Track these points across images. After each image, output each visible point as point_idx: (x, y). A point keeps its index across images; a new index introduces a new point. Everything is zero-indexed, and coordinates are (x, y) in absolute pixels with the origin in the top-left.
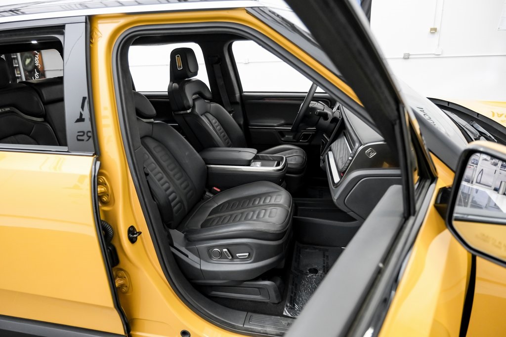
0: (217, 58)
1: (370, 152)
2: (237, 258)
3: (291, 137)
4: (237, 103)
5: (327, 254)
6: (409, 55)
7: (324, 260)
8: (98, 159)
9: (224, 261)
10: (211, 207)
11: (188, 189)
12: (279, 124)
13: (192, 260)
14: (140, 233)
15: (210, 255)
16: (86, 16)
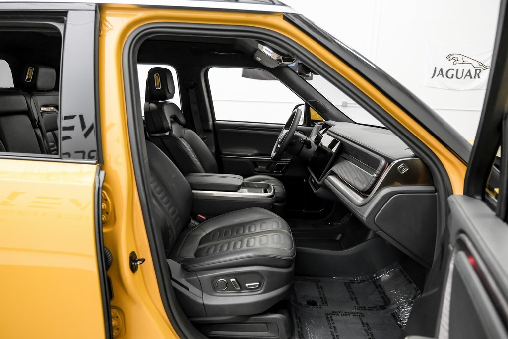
0: (193, 82)
1: (403, 168)
2: (246, 289)
3: (265, 167)
4: (209, 131)
5: (320, 285)
6: (347, 103)
7: (319, 292)
8: (101, 169)
9: (231, 293)
10: (199, 235)
11: (175, 215)
12: (252, 154)
13: (194, 293)
14: (144, 260)
15: (215, 287)
16: (96, 4)
